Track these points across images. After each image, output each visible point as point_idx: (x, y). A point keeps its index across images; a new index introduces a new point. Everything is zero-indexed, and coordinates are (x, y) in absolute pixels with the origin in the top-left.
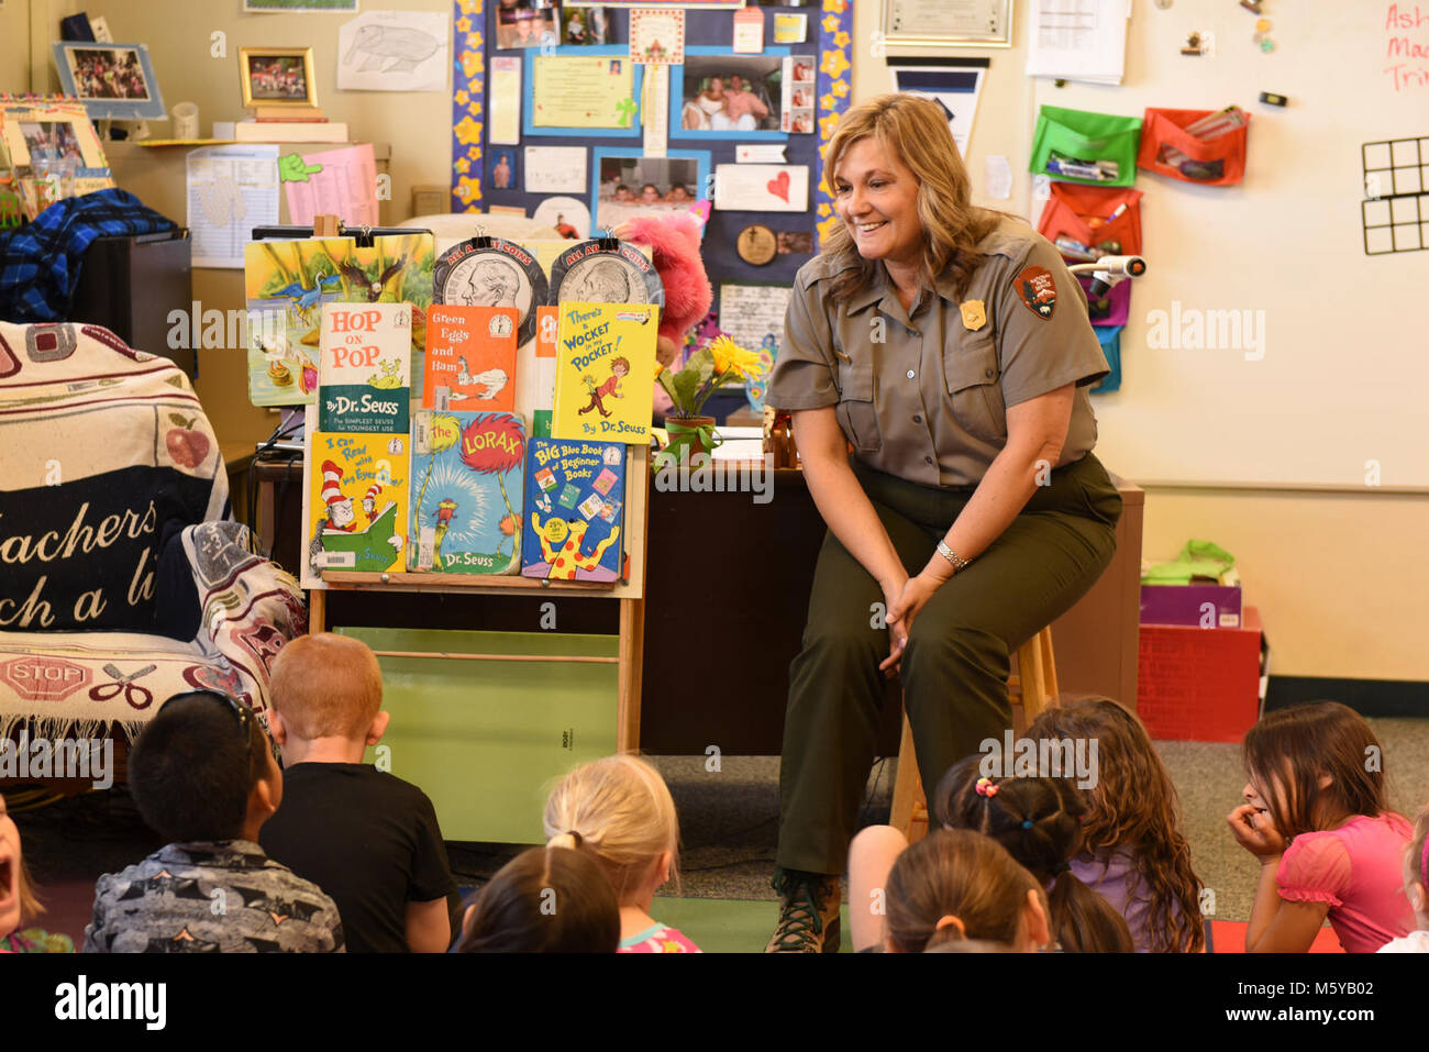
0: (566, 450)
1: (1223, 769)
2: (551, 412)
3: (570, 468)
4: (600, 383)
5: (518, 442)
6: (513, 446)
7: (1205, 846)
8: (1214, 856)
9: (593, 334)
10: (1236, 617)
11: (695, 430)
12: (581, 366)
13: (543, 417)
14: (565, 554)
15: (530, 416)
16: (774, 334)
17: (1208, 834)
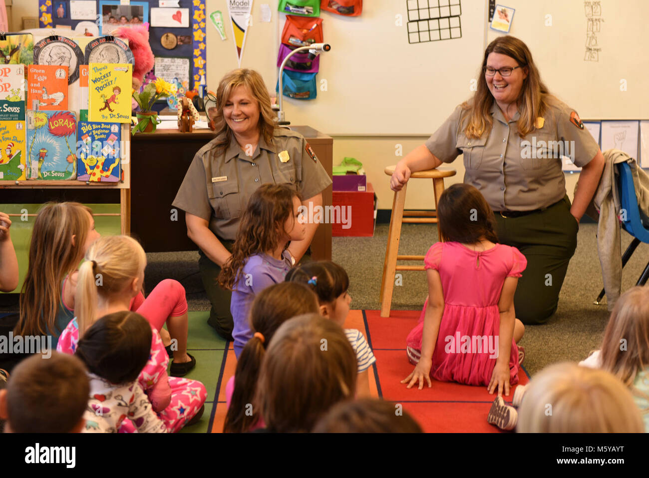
0: (95, 127)
1: (362, 247)
2: (87, 110)
3: (97, 134)
4: (109, 97)
5: (73, 123)
6: (71, 125)
7: (359, 279)
8: (363, 283)
9: (104, 77)
10: (364, 187)
11: (149, 117)
12: (100, 90)
13: (84, 113)
14: (96, 171)
15: (78, 112)
16: (177, 77)
17: (359, 274)
